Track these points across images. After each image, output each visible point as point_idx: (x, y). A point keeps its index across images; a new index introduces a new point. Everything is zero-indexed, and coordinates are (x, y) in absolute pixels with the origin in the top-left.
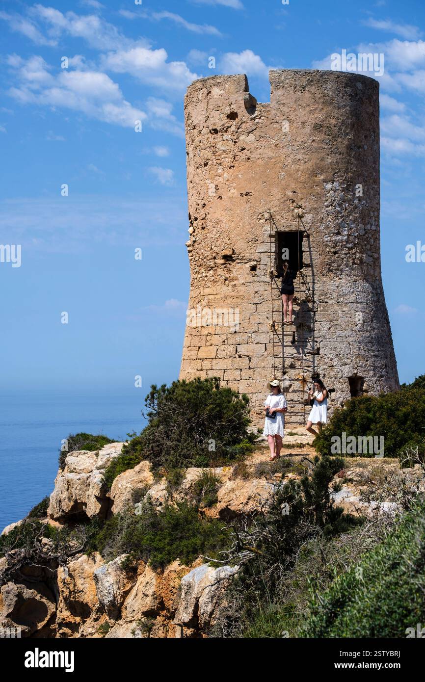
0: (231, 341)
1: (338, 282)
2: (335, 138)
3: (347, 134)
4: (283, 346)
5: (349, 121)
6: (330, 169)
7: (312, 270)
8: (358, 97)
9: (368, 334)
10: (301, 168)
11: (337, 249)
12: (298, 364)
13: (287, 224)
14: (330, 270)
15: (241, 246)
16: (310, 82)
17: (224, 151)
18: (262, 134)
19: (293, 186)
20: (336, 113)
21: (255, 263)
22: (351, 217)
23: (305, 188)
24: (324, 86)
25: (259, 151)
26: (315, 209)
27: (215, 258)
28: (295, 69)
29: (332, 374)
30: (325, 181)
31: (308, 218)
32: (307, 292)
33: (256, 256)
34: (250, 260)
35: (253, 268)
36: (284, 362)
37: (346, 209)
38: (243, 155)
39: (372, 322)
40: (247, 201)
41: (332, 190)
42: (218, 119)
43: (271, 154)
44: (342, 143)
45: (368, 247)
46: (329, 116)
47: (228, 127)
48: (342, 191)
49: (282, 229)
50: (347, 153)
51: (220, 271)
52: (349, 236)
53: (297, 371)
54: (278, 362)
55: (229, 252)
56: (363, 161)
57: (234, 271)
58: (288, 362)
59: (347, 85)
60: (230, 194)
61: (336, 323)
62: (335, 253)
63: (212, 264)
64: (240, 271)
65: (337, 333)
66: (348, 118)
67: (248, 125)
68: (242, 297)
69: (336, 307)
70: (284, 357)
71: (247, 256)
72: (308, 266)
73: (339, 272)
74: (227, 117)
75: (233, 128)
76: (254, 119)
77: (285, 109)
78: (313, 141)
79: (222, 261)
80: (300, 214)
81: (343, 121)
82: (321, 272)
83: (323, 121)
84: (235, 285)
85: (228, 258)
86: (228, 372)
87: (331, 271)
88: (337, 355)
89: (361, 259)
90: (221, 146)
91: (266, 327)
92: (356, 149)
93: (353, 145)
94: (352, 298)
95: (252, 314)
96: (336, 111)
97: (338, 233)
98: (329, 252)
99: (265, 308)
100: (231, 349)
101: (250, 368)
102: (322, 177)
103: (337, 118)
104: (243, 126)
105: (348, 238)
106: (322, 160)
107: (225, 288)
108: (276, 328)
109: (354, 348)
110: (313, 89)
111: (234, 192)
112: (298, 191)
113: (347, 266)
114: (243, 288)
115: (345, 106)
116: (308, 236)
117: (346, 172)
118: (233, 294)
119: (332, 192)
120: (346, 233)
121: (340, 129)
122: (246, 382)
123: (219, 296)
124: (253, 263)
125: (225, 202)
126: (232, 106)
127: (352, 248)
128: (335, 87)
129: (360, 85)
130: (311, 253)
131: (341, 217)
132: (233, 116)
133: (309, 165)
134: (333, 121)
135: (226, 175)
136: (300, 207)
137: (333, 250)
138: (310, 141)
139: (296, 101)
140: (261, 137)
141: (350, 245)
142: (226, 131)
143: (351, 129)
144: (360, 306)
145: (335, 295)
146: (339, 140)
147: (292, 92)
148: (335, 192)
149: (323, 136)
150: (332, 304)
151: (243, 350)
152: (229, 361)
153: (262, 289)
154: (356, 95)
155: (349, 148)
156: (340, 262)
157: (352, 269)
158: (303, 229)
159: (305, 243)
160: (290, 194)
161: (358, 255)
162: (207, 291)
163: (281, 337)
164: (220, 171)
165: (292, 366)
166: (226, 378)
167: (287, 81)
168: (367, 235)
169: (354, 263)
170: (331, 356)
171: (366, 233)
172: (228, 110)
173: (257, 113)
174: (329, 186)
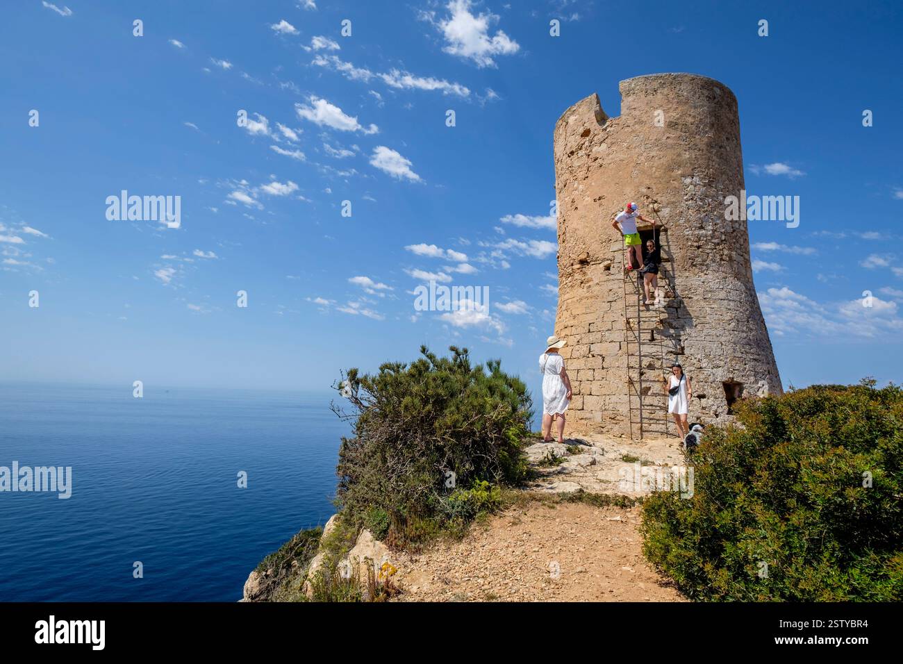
0: (584, 341)
1: (703, 278)
2: (692, 135)
3: (706, 132)
4: (640, 344)
5: (708, 120)
6: (689, 165)
7: (672, 265)
8: (716, 100)
9: (745, 335)
10: (656, 165)
11: (701, 243)
12: (658, 364)
14: (693, 265)
15: (595, 249)
16: (662, 85)
17: (579, 166)
18: (614, 141)
19: (647, 182)
20: (692, 112)
21: (609, 262)
22: (715, 213)
23: (660, 183)
24: (678, 88)
25: (611, 156)
26: (673, 203)
27: (572, 265)
28: (645, 76)
29: (702, 377)
30: (683, 176)
31: (665, 212)
32: (666, 287)
33: (609, 256)
34: (604, 260)
35: (608, 268)
36: (641, 361)
37: (709, 205)
38: (596, 164)
39: (748, 322)
40: (600, 205)
41: (693, 185)
42: (574, 141)
43: (622, 156)
44: (702, 140)
45: (738, 246)
46: (683, 114)
47: (583, 144)
48: (704, 186)
50: (707, 150)
51: (577, 276)
52: (714, 231)
53: (657, 372)
54: (634, 361)
55: (583, 257)
56: (726, 160)
57: (588, 272)
58: (646, 362)
59: (703, 87)
60: (584, 203)
61: (703, 320)
62: (699, 247)
63: (570, 271)
64: (595, 272)
65: (705, 332)
66: (706, 117)
67: (599, 136)
68: (596, 297)
69: (702, 303)
70: (640, 356)
71: (601, 256)
72: (667, 260)
73: (704, 268)
74: (582, 136)
75: (587, 144)
76: (605, 129)
77: (637, 113)
78: (668, 138)
79: (578, 266)
80: (656, 208)
81: (701, 119)
82: (683, 267)
83: (678, 119)
84: (590, 286)
85: (583, 262)
86: (581, 372)
87: (695, 266)
88: (707, 356)
89: (730, 258)
90: (576, 164)
91: (621, 323)
92: (717, 148)
93: (714, 143)
94: (722, 295)
95: (606, 312)
96: (692, 111)
97: (702, 228)
98: (692, 246)
99: (620, 305)
100: (585, 349)
101: (603, 368)
102: (680, 172)
103: (694, 117)
104: (595, 139)
105: (714, 233)
106: (679, 155)
107: (581, 290)
108: (632, 325)
109: (728, 349)
110: (665, 91)
111: (588, 200)
112: (654, 187)
113: (714, 262)
114: (597, 288)
115: (703, 106)
116: (666, 230)
117: (708, 167)
118: (587, 295)
119: (691, 186)
120: (710, 227)
121: (698, 127)
122: (599, 383)
123: (575, 299)
124: (606, 263)
125: (580, 212)
126: (585, 125)
127: (718, 244)
128: (690, 88)
129: (718, 91)
130: (672, 245)
131: (704, 212)
132: (586, 133)
133: (664, 160)
134: (690, 120)
135: (581, 187)
136: (656, 202)
137: (695, 244)
138: (664, 138)
139: (647, 103)
140: (612, 143)
141: (716, 241)
142: (581, 149)
143: (711, 129)
144: (732, 304)
145: (700, 290)
146: (697, 137)
147: (643, 96)
148: (695, 186)
149: (679, 133)
150: (697, 300)
151: (596, 349)
152: (582, 361)
153: (615, 287)
154: (715, 98)
155: (710, 145)
156: (705, 257)
157: (720, 265)
158: (660, 224)
159: (662, 237)
160: (644, 190)
161: (726, 252)
162: (567, 296)
163: (637, 333)
164: (575, 186)
165: (651, 367)
166: (579, 379)
167: (638, 87)
168: (735, 233)
169: (721, 259)
170: (699, 356)
171: (734, 231)
172: (581, 130)
173: (608, 124)
174: (688, 180)
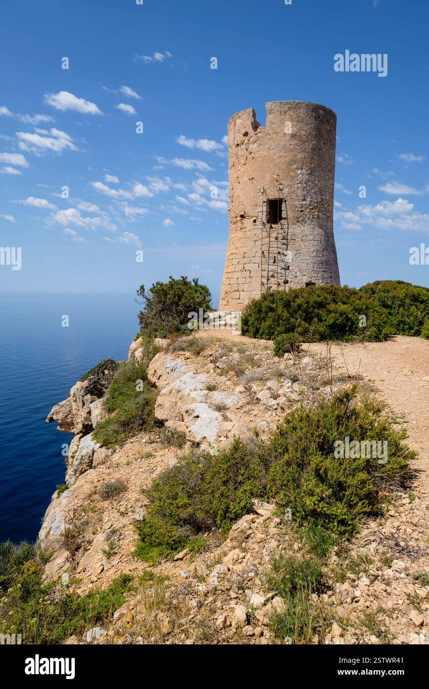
0: (241, 263)
1: (303, 228)
2: (304, 142)
3: (312, 141)
4: (269, 265)
5: (314, 133)
6: (300, 162)
7: (288, 221)
8: (320, 119)
9: (320, 258)
10: (283, 161)
11: (303, 209)
12: (276, 275)
13: (274, 195)
14: (298, 221)
15: (249, 210)
16: (290, 108)
17: (242, 155)
18: (261, 143)
19: (277, 172)
20: (305, 128)
21: (256, 218)
22: (313, 191)
23: (284, 173)
24: (298, 111)
25: (259, 153)
26: (290, 185)
27: (236, 217)
28: (281, 101)
29: (296, 281)
30: (297, 169)
31: (286, 190)
32: (283, 234)
33: (256, 214)
34: (253, 217)
35: (255, 221)
36: (268, 273)
37: (310, 186)
38: (250, 157)
39: (323, 251)
40: (252, 183)
41: (301, 174)
42: (239, 138)
43: (265, 154)
44: (309, 146)
45: (323, 209)
46: (300, 129)
47: (244, 141)
48: (308, 175)
49: (271, 198)
50: (311, 152)
51: (239, 224)
52: (311, 201)
53: (275, 279)
54: (265, 274)
55: (242, 213)
56: (322, 158)
57: (245, 223)
58: (270, 274)
59: (313, 111)
60: (244, 180)
61: (300, 251)
62: (302, 211)
63: (235, 221)
64: (248, 222)
65: (300, 258)
66: (313, 131)
67: (253, 138)
68: (248, 238)
69: (300, 242)
70: (268, 271)
71: (252, 214)
72: (285, 219)
73: (304, 223)
74: (244, 135)
75: (246, 141)
76: (257, 134)
77: (274, 126)
78: (290, 144)
79: (240, 218)
80: (281, 188)
81: (310, 132)
82: (293, 223)
83: (297, 132)
84: (245, 231)
85: (242, 216)
86: (239, 279)
87: (299, 222)
88: (300, 270)
89: (318, 217)
90: (240, 153)
91: (260, 254)
92: (317, 150)
93: (316, 148)
94: (311, 238)
95: (253, 247)
96: (305, 126)
97: (304, 200)
98: (298, 210)
99: (259, 243)
100: (241, 267)
101: (250, 277)
102: (295, 166)
103: (306, 131)
104: (251, 139)
105: (310, 203)
106: (296, 156)
107: (240, 233)
108: (265, 254)
109: (311, 266)
110: (291, 113)
111: (246, 179)
112: (280, 174)
113: (309, 219)
114: (249, 232)
115: (311, 123)
116: (285, 201)
117: (311, 163)
118: (244, 236)
119: (301, 175)
120: (309, 200)
121: (307, 138)
122: (248, 285)
123: (237, 238)
124: (255, 218)
125: (242, 185)
126: (246, 128)
127: (312, 209)
128: (305, 111)
129: (322, 112)
130: (287, 211)
131: (306, 190)
132: (246, 134)
133: (287, 159)
134: (303, 133)
135: (242, 169)
136: (281, 184)
137: (300, 209)
138: (289, 144)
139: (280, 121)
140: (260, 144)
141: (312, 207)
142: (243, 144)
143: (315, 138)
144: (316, 242)
145: (300, 236)
146: (306, 144)
147: (278, 115)
148: (303, 175)
149: (296, 141)
150: (298, 241)
151: (247, 267)
152: (240, 273)
153: (258, 232)
154: (319, 117)
155: (313, 149)
156: (305, 217)
157: (312, 221)
158: (283, 197)
159: (283, 205)
160: (276, 177)
161: (316, 213)
162: (233, 236)
163: (267, 259)
164: (239, 168)
165: (273, 276)
167: (276, 109)
168: (322, 202)
169: (313, 218)
170: (296, 271)
171: (322, 201)
172: (243, 131)
173: (258, 130)
174: (299, 172)
